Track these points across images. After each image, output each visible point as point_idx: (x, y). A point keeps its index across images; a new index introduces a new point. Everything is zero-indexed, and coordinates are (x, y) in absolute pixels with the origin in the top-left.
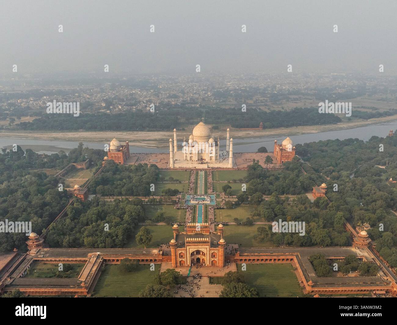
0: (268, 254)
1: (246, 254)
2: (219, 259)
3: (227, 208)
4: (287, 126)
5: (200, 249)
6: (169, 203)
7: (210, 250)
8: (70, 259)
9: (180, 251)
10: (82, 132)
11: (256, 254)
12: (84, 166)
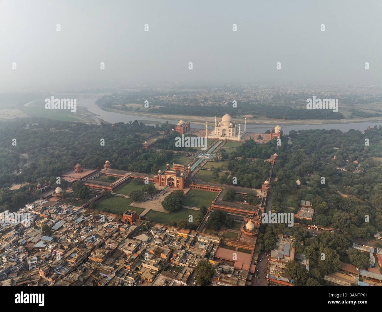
0: (209, 186)
1: (198, 184)
2: (181, 184)
3: (215, 162)
4: (302, 119)
5: (172, 177)
6: (186, 156)
7: (176, 178)
8: (117, 175)
9: (162, 177)
10: (180, 115)
11: (203, 185)
12: (163, 133)
